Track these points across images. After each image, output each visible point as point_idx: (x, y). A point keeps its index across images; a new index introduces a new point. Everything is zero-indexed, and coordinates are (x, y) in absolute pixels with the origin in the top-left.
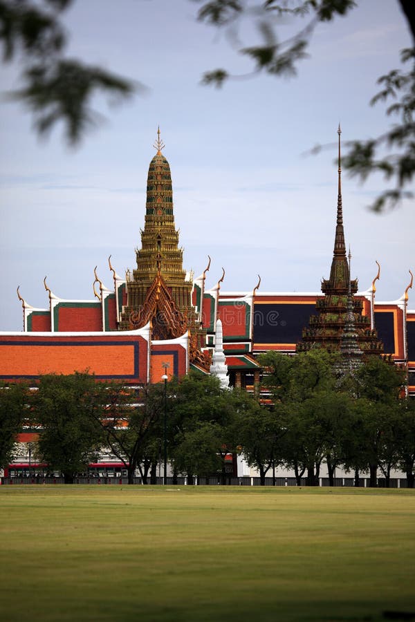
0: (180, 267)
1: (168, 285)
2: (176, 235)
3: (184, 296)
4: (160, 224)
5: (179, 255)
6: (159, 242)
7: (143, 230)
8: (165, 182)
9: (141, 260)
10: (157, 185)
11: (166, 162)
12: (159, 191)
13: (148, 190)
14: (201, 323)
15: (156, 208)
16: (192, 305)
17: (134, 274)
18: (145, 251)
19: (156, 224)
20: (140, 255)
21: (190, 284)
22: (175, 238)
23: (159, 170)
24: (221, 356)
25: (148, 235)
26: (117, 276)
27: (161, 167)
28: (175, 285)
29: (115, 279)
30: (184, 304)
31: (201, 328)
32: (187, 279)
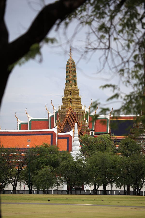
0: (79, 104)
1: (74, 111)
2: (78, 91)
3: (81, 116)
4: (71, 86)
5: (79, 99)
6: (71, 94)
7: (65, 89)
8: (73, 69)
9: (64, 101)
10: (70, 71)
11: (73, 61)
12: (70, 73)
13: (66, 73)
14: (88, 127)
15: (70, 80)
16: (85, 119)
17: (61, 107)
18: (65, 97)
19: (70, 86)
20: (64, 99)
21: (84, 111)
22: (77, 92)
23: (70, 65)
24: (77, 139)
25: (66, 91)
26: (54, 108)
27: (71, 63)
28: (77, 111)
29: (54, 109)
30: (81, 119)
31: (88, 129)
32: (83, 109)
